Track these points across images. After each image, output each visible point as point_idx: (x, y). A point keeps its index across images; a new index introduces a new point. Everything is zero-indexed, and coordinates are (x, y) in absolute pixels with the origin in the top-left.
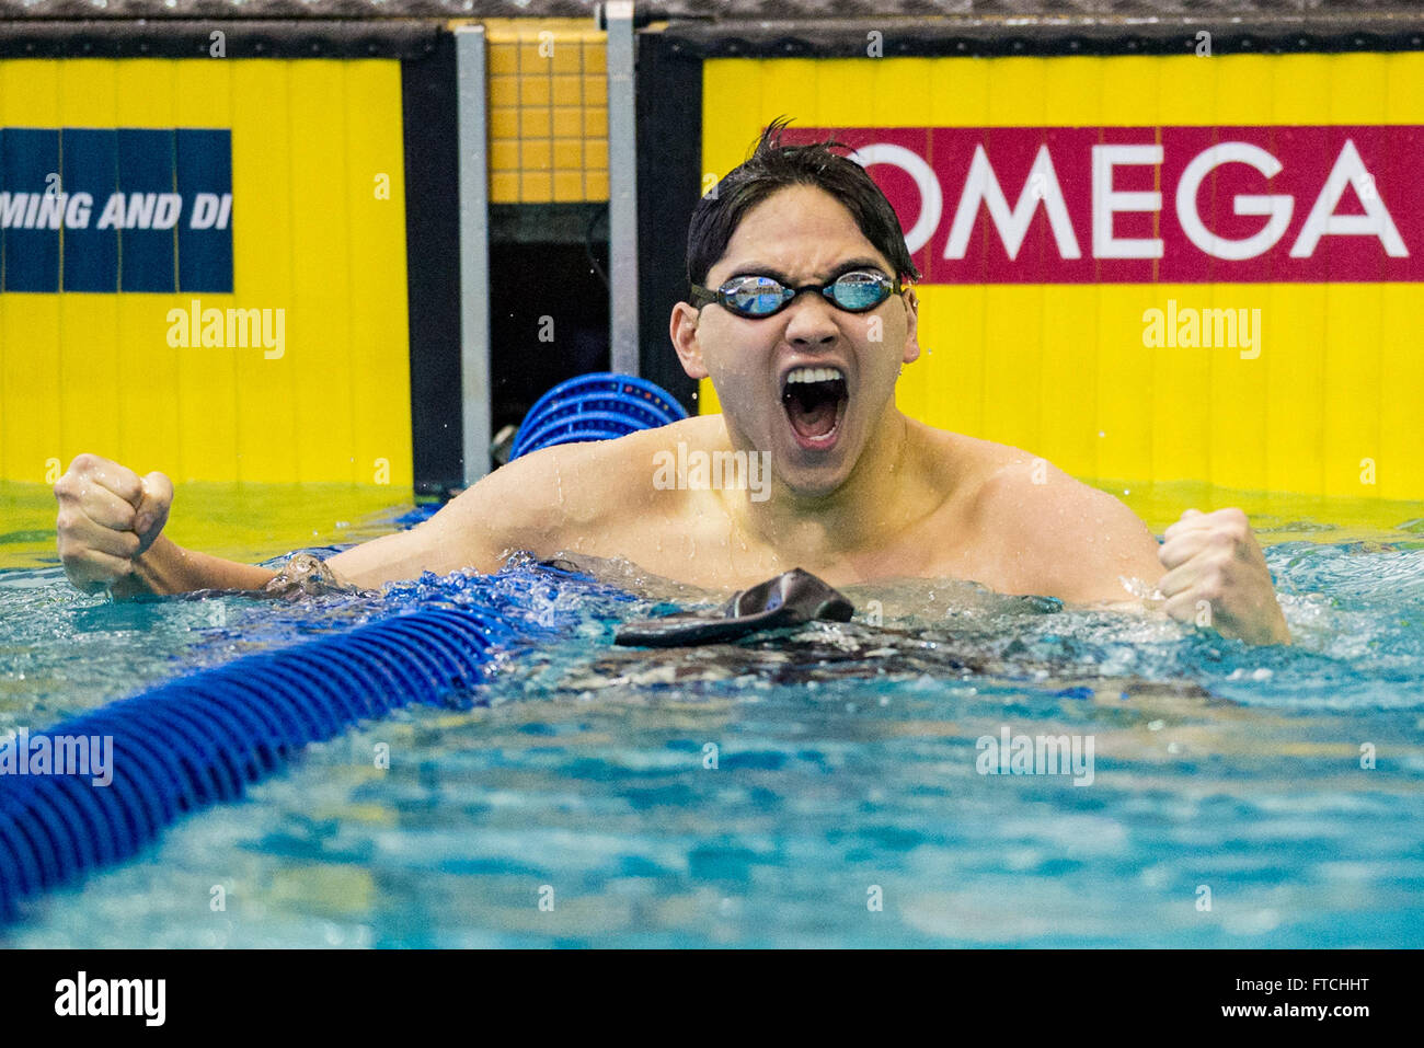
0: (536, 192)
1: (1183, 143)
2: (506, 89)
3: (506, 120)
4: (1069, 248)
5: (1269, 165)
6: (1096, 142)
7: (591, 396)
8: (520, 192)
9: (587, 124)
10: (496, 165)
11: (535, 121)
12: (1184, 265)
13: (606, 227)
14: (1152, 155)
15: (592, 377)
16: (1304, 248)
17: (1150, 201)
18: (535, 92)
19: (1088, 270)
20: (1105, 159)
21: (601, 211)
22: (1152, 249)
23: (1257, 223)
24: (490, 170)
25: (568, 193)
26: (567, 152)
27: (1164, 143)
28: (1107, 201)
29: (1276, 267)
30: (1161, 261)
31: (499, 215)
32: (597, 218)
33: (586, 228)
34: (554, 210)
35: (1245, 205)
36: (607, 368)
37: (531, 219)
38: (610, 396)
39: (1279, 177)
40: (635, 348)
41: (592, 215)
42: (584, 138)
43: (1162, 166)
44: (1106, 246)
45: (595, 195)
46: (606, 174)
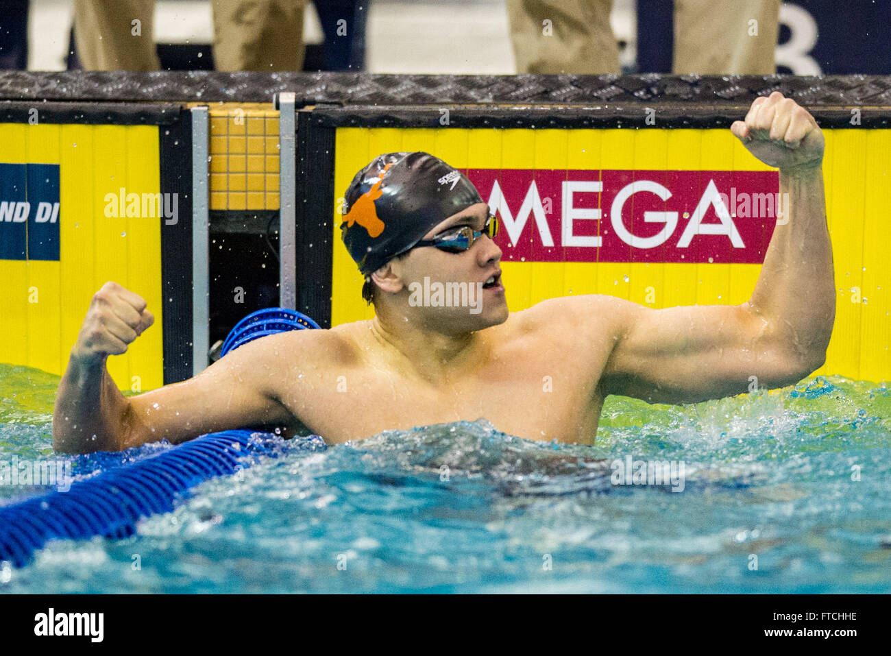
0: (236, 203)
1: (615, 180)
2: (220, 144)
3: (221, 162)
4: (547, 240)
5: (664, 194)
6: (565, 179)
7: (271, 321)
8: (228, 203)
9: (267, 164)
10: (214, 187)
11: (237, 163)
12: (615, 251)
13: (278, 225)
14: (596, 187)
15: (271, 310)
16: (684, 242)
17: (594, 214)
18: (237, 145)
19: (560, 254)
20: (569, 188)
21: (276, 215)
22: (595, 242)
23: (657, 227)
24: (210, 191)
25: (255, 204)
26: (255, 181)
27: (604, 180)
28: (570, 214)
29: (668, 253)
30: (601, 249)
31: (215, 216)
32: (273, 217)
33: (266, 226)
34: (247, 215)
35: (650, 217)
36: (278, 306)
37: (234, 219)
38: (280, 320)
39: (670, 200)
40: (294, 295)
41: (270, 217)
42: (265, 172)
43: (603, 193)
44: (569, 240)
45: (272, 206)
46: (278, 194)
